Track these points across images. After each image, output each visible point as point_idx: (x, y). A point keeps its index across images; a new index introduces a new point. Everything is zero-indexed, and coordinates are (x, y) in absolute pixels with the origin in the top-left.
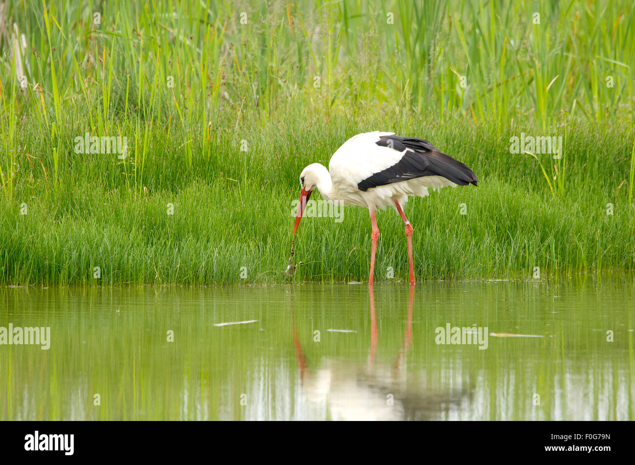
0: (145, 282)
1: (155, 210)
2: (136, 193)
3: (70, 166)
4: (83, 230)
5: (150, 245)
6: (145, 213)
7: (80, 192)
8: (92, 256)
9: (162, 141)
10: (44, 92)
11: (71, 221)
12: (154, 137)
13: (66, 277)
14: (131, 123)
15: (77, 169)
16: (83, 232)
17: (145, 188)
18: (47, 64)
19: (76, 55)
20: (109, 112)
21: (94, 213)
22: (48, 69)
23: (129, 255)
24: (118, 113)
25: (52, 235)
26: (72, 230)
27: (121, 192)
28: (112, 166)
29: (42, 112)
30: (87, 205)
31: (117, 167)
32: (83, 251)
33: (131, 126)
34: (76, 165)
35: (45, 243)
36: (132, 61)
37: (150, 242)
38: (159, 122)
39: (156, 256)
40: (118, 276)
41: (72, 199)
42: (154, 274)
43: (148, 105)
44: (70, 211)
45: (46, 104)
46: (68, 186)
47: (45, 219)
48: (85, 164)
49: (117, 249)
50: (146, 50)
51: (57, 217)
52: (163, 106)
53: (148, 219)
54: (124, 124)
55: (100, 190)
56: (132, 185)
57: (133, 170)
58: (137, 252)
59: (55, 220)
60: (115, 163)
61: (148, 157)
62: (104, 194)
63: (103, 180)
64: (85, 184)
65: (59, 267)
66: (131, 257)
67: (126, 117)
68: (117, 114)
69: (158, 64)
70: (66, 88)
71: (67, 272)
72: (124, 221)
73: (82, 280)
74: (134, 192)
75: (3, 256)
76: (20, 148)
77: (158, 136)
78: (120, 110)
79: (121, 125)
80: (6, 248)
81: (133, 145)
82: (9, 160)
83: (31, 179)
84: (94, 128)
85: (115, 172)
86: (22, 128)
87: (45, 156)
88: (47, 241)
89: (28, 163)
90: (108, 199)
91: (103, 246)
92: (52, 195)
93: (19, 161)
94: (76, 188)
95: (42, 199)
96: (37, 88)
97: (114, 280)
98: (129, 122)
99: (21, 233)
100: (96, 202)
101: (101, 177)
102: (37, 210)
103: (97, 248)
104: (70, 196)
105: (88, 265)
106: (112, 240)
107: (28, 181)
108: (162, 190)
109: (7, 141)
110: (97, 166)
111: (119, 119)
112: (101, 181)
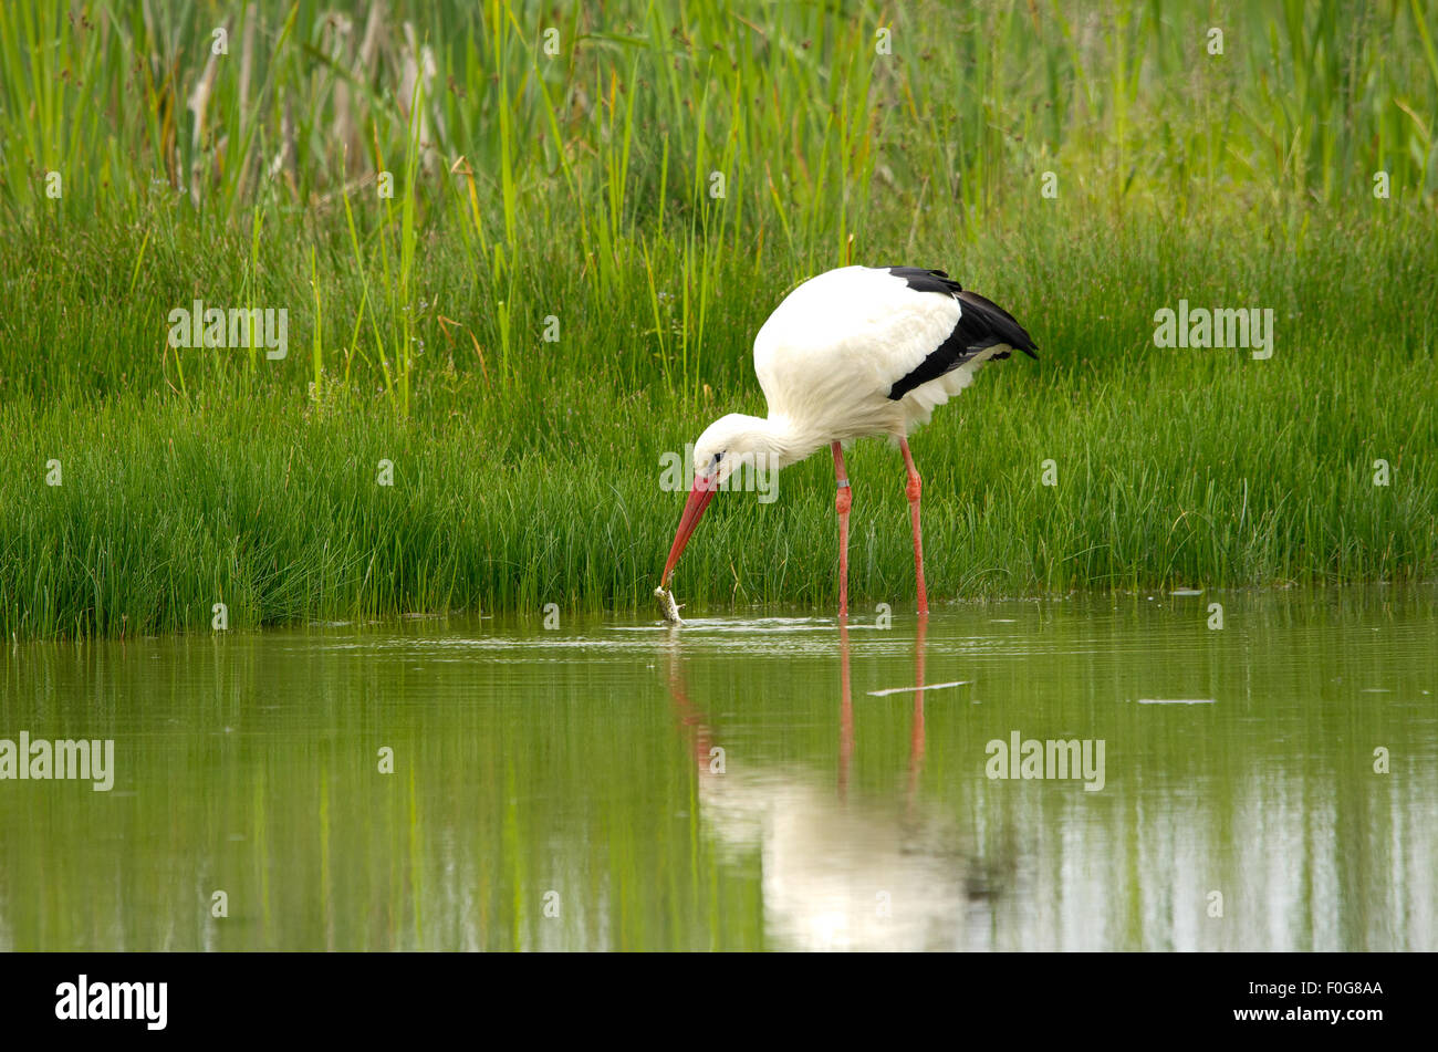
0: (711, 600)
2: (685, 399)
3: (536, 341)
4: (570, 484)
5: (719, 517)
7: (561, 400)
8: (591, 543)
9: (743, 281)
10: (475, 175)
11: (542, 465)
12: (727, 272)
13: (533, 592)
14: (673, 241)
16: (569, 490)
17: (705, 387)
18: (480, 113)
19: (549, 88)
20: (624, 219)
21: (593, 445)
22: (483, 124)
24: (643, 219)
25: (499, 497)
26: (544, 485)
27: (653, 396)
28: (631, 340)
29: (473, 220)
30: (576, 428)
31: (642, 340)
32: (570, 531)
33: (673, 247)
35: (485, 516)
36: (672, 101)
37: (721, 508)
38: (736, 239)
39: (734, 539)
41: (542, 415)
42: (731, 582)
44: (538, 441)
45: (481, 202)
46: (534, 388)
47: (483, 463)
48: (570, 336)
49: (645, 528)
50: (702, 74)
51: (509, 458)
52: (746, 205)
54: (656, 244)
55: (605, 393)
56: (677, 381)
57: (678, 347)
59: (504, 463)
60: (638, 331)
61: (711, 317)
62: (614, 402)
63: (611, 372)
64: (571, 381)
65: (517, 569)
67: (660, 230)
68: (640, 221)
70: (526, 164)
71: (534, 581)
73: (570, 598)
74: (681, 396)
75: (391, 547)
76: (424, 304)
77: (734, 268)
78: (647, 212)
79: (650, 247)
80: (397, 528)
81: (677, 291)
82: (401, 333)
83: (450, 372)
84: (591, 254)
85: (639, 353)
86: (428, 258)
87: (480, 321)
88: (488, 512)
89: (443, 337)
90: (623, 413)
91: (614, 520)
92: (498, 406)
93: (422, 333)
94: (552, 391)
95: (476, 416)
96: (460, 167)
97: (640, 595)
98: (669, 239)
99: (430, 495)
100: (597, 421)
101: (606, 365)
102: (465, 442)
103: (602, 525)
104: (538, 410)
105: (582, 563)
106: (634, 504)
107: (443, 378)
108: (744, 392)
109: (395, 289)
110: (599, 339)
111: (644, 232)
112: (606, 372)
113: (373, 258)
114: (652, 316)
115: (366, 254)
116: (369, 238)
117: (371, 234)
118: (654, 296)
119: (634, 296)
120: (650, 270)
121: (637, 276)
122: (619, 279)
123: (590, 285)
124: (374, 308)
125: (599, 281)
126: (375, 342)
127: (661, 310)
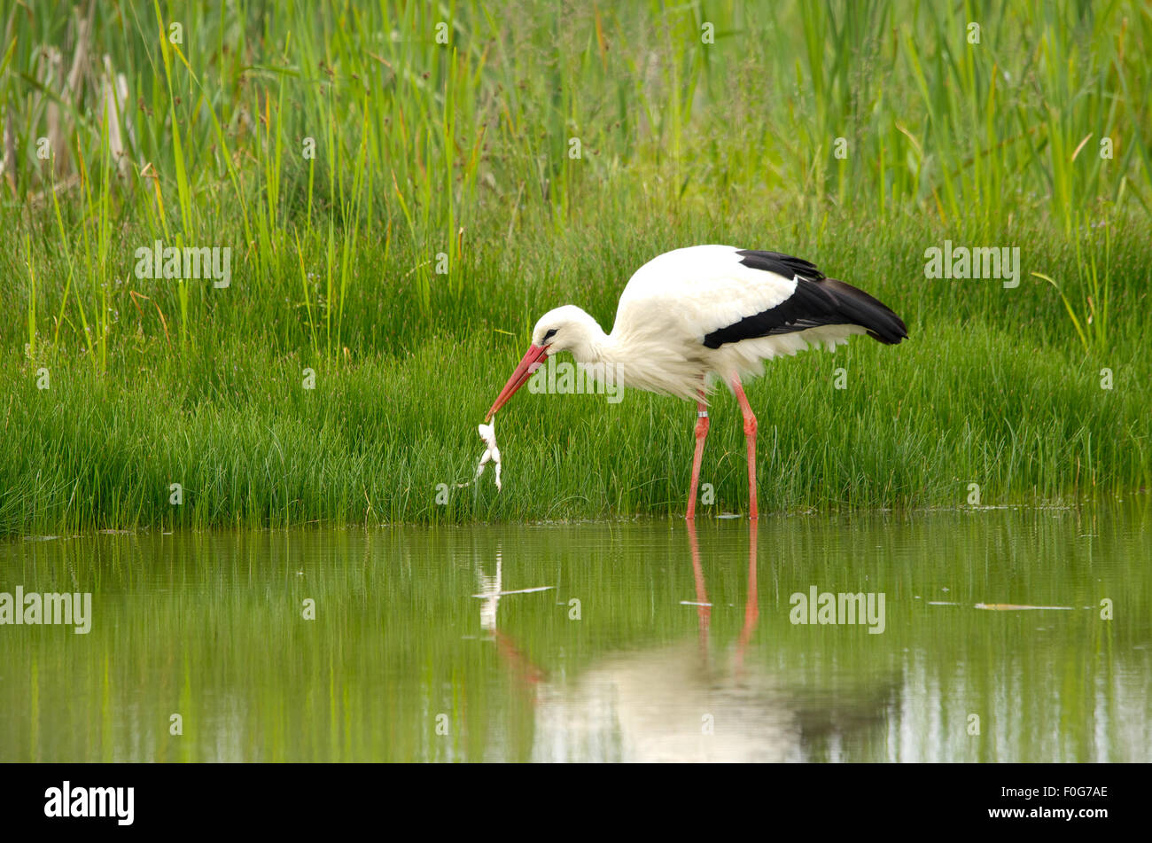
0: (348, 520)
1: (364, 390)
2: (329, 359)
3: (208, 311)
4: (235, 426)
5: (355, 454)
6: (347, 395)
7: (229, 359)
8: (252, 473)
9: (376, 264)
10: (160, 178)
11: (213, 411)
12: (362, 257)
13: (205, 513)
14: (319, 232)
15: (221, 316)
16: (235, 431)
17: (345, 349)
18: (165, 129)
19: (218, 111)
20: (280, 214)
21: (254, 395)
22: (167, 138)
23: (318, 471)
24: (295, 214)
25: (179, 437)
26: (215, 427)
27: (302, 357)
28: (286, 311)
29: (158, 213)
30: (240, 381)
31: (294, 312)
32: (235, 464)
33: (319, 236)
34: (221, 311)
35: (167, 451)
36: (319, 120)
37: (357, 447)
38: (369, 230)
39: (367, 472)
40: (299, 511)
41: (213, 371)
42: (365, 505)
43: (350, 200)
44: (210, 392)
45: (164, 200)
46: (207, 348)
47: (165, 409)
48: (236, 308)
49: (296, 462)
50: (343, 100)
51: (186, 406)
52: (377, 202)
53: (352, 405)
54: (305, 234)
55: (264, 354)
56: (322, 345)
57: (323, 317)
58: (333, 466)
59: (183, 409)
60: (291, 304)
61: (350, 294)
62: (271, 362)
63: (269, 337)
64: (236, 343)
65: (192, 494)
66: (322, 476)
67: (309, 223)
68: (293, 216)
69: (367, 125)
70: (201, 171)
71: (206, 505)
72: (308, 411)
73: (235, 518)
74: (326, 357)
75: (91, 477)
76: (118, 281)
77: (368, 255)
78: (299, 209)
79: (301, 237)
80: (96, 461)
81: (322, 272)
82: (100, 303)
83: (139, 336)
84: (253, 242)
85: (291, 322)
86: (122, 244)
87: (163, 295)
88: (169, 449)
89: (134, 307)
90: (278, 371)
91: (270, 456)
92: (178, 364)
93: (117, 305)
94: (221, 351)
95: (160, 372)
96: (148, 172)
97: (291, 517)
98: (316, 231)
99: (123, 435)
100: (258, 376)
101: (265, 331)
102: (151, 393)
103: (261, 460)
104: (210, 367)
105: (245, 490)
106: (287, 444)
107: (134, 341)
108: (376, 353)
109: (96, 269)
110: (260, 311)
111: (297, 225)
112: (266, 337)
113: (77, 244)
114: (303, 292)
115: (72, 241)
116: (74, 228)
117: (77, 225)
118: (304, 276)
119: (289, 276)
120: (301, 255)
121: (290, 261)
122: (276, 263)
123: (252, 266)
124: (78, 284)
125: (260, 263)
126: (79, 312)
127: (310, 287)
